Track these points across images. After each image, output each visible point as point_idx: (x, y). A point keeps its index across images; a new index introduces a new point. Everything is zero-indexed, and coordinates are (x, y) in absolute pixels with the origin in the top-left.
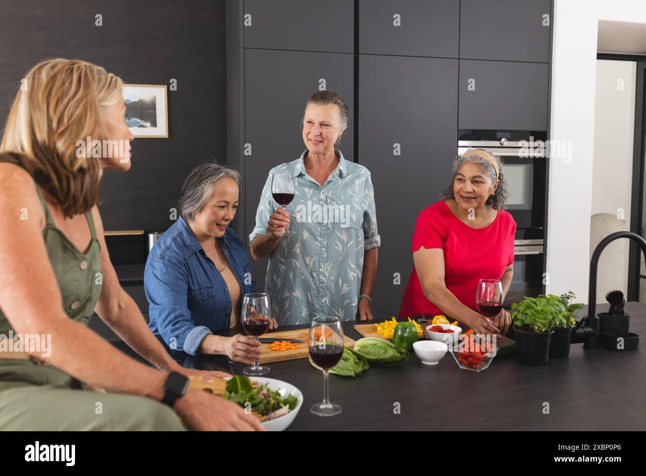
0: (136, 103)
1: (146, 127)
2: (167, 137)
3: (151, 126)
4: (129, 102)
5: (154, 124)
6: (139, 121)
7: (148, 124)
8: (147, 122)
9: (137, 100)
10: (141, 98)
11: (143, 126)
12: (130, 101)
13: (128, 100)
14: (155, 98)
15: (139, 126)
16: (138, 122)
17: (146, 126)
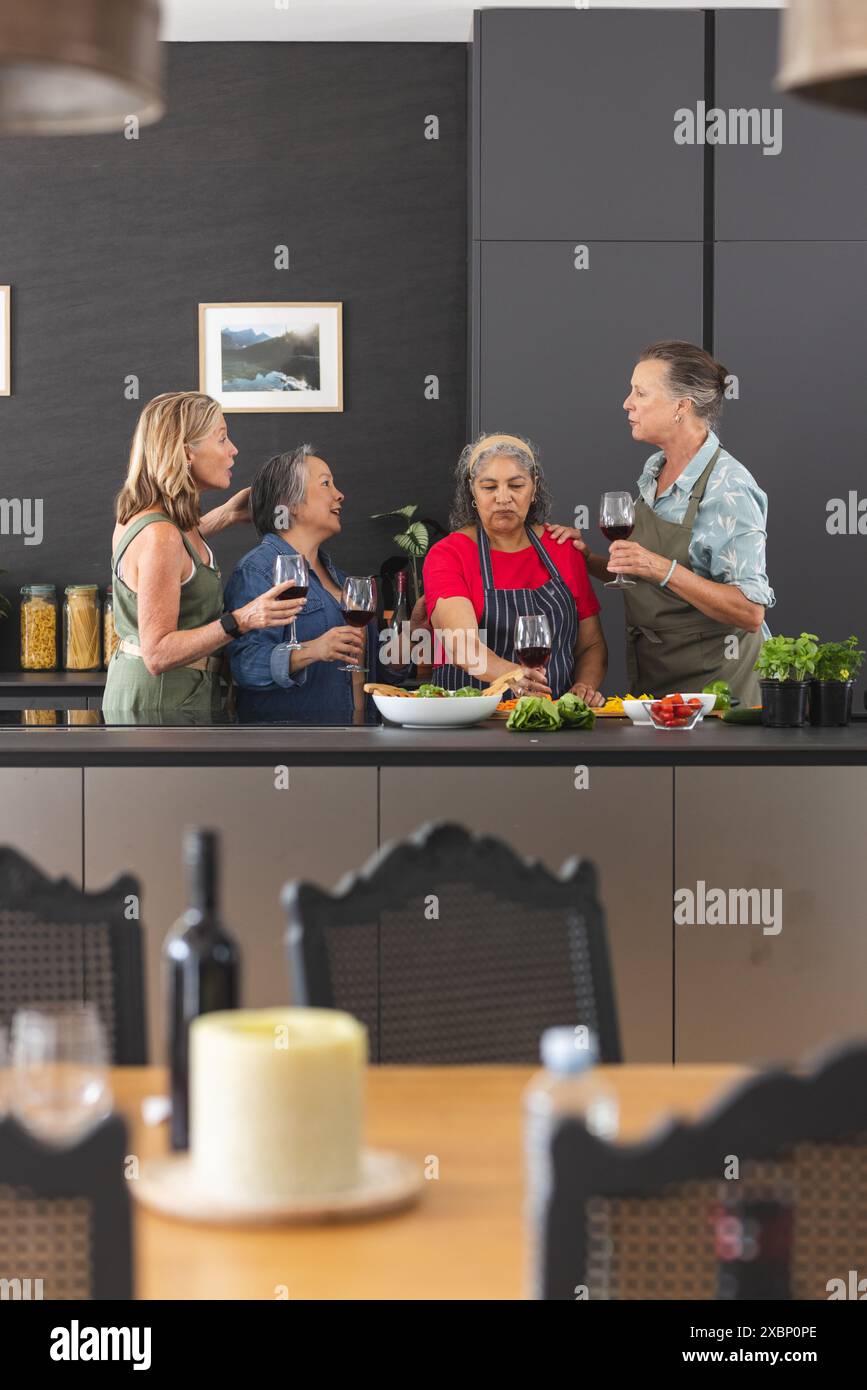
0: (278, 340)
1: (298, 390)
2: (341, 410)
3: (307, 388)
4: (265, 339)
5: (315, 384)
6: (284, 377)
7: (302, 384)
8: (299, 379)
9: (280, 334)
10: (289, 331)
11: (292, 389)
12: (266, 336)
13: (263, 335)
14: (317, 330)
15: (285, 389)
16: (282, 380)
17: (299, 387)
